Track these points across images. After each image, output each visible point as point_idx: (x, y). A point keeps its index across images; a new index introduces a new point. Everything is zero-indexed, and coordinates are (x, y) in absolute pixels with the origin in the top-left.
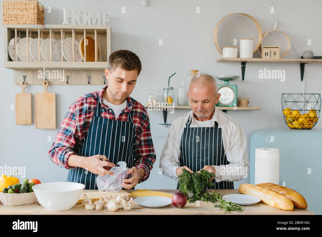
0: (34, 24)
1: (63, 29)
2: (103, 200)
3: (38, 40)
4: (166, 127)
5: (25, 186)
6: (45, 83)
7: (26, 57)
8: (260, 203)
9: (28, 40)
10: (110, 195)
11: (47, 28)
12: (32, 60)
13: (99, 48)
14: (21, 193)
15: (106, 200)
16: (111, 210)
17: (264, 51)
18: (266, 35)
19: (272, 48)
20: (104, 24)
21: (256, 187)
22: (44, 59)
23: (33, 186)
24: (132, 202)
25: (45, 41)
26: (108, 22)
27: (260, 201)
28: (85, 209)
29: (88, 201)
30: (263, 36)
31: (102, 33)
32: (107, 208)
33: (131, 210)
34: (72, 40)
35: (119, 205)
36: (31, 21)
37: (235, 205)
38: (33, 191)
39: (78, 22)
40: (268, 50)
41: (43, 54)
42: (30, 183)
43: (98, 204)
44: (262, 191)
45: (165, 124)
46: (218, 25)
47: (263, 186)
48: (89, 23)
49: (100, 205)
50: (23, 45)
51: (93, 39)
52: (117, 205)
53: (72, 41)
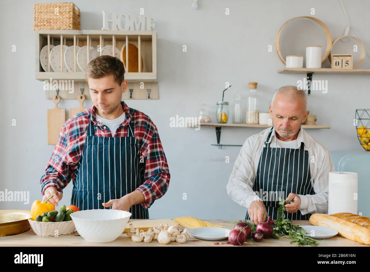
0: (69, 29)
1: (103, 35)
2: (153, 231)
3: (74, 47)
4: (219, 149)
5: (62, 214)
6: (81, 98)
7: (60, 67)
8: (337, 236)
9: (63, 48)
10: (161, 224)
11: (84, 33)
12: (67, 71)
13: (143, 58)
14: (57, 222)
15: (156, 231)
16: (162, 243)
17: (334, 60)
18: (336, 43)
19: (344, 57)
20: (149, 28)
21: (331, 217)
22: (80, 69)
23: (71, 213)
24: (186, 233)
25: (82, 49)
26: (154, 28)
27: (337, 233)
28: (132, 241)
29: (134, 231)
30: (333, 43)
31: (147, 40)
32: (158, 240)
33: (185, 243)
34: (112, 48)
35: (172, 237)
36: (66, 26)
37: (308, 239)
38: (71, 219)
39: (120, 27)
40: (339, 60)
41: (80, 64)
42: (68, 211)
43: (147, 235)
44: (339, 222)
45: (218, 144)
46: (280, 30)
47: (339, 216)
48: (132, 29)
49: (150, 236)
50: (56, 54)
51: (137, 46)
52: (169, 237)
53: (112, 50)
